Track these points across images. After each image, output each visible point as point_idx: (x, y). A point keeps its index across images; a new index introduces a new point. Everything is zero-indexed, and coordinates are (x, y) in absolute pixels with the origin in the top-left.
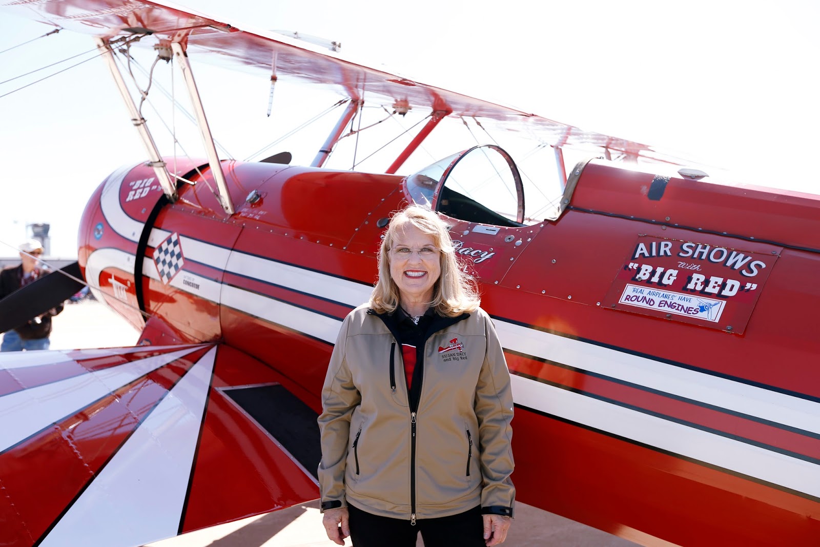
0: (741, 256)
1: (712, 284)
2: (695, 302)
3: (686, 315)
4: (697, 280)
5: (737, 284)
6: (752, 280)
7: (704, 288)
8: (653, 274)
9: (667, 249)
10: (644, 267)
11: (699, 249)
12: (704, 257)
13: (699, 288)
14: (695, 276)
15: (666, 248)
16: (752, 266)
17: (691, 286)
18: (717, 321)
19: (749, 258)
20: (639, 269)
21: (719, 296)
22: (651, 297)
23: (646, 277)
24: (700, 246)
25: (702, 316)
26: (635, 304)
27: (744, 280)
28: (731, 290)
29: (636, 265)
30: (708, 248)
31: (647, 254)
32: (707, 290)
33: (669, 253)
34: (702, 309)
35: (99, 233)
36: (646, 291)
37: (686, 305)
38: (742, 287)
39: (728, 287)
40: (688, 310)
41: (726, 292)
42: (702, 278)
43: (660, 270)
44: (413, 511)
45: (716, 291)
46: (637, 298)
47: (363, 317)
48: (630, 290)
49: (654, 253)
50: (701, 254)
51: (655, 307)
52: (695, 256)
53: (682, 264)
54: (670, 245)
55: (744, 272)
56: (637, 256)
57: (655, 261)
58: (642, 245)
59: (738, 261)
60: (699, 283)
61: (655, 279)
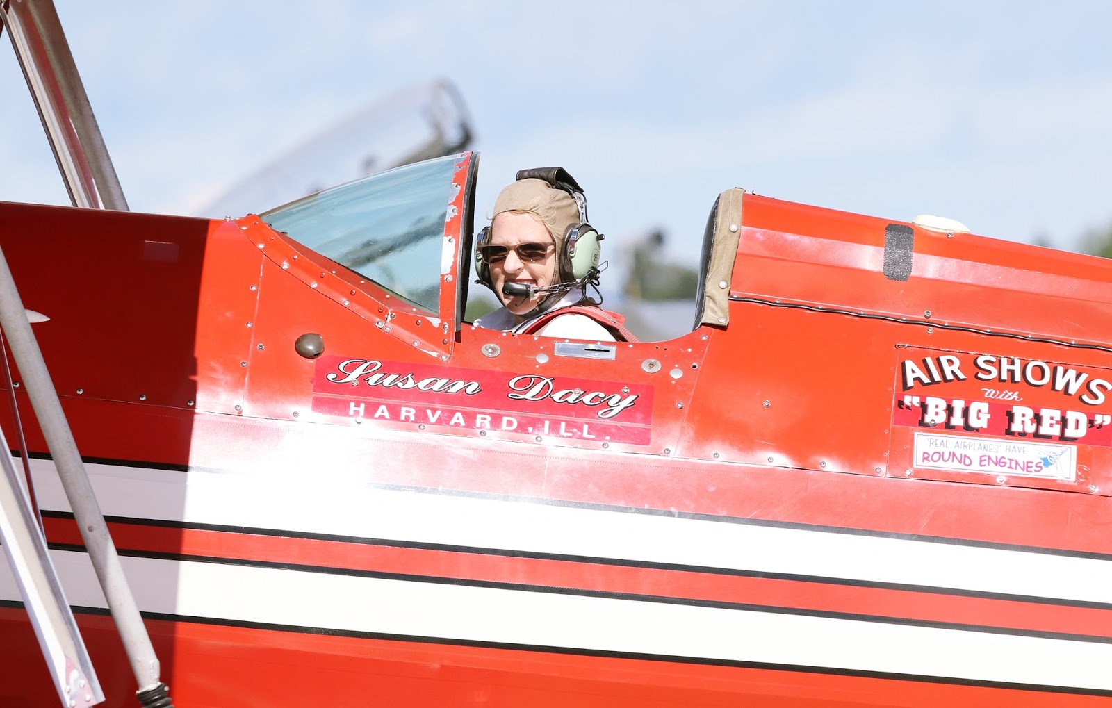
0: (1072, 373)
1: (1046, 421)
2: (1032, 452)
3: (1025, 474)
4: (1022, 417)
5: (1083, 419)
6: (1102, 410)
7: (1037, 429)
8: (949, 411)
9: (955, 368)
10: (931, 401)
11: (1005, 366)
12: (1018, 377)
13: (1030, 428)
14: (1017, 411)
15: (952, 367)
16: (1093, 387)
17: (1016, 427)
18: (1072, 480)
19: (1084, 376)
20: (924, 407)
21: (1063, 438)
22: (962, 451)
23: (941, 418)
24: (1005, 360)
25: (1047, 473)
26: (941, 465)
27: (1090, 411)
28: (1077, 427)
29: (916, 401)
30: (1017, 362)
31: (926, 380)
32: (1043, 430)
33: (961, 376)
34: (1047, 463)
36: (950, 442)
37: (1021, 458)
38: (1091, 422)
39: (1071, 424)
40: (1026, 466)
41: (1070, 432)
42: (1030, 413)
43: (958, 405)
45: (1056, 431)
46: (940, 455)
48: (923, 442)
49: (937, 377)
50: (1012, 372)
51: (974, 467)
52: (1004, 377)
53: (990, 393)
54: (956, 360)
55: (1086, 398)
56: (910, 383)
57: (945, 387)
59: (1070, 381)
60: (1028, 423)
61: (957, 420)
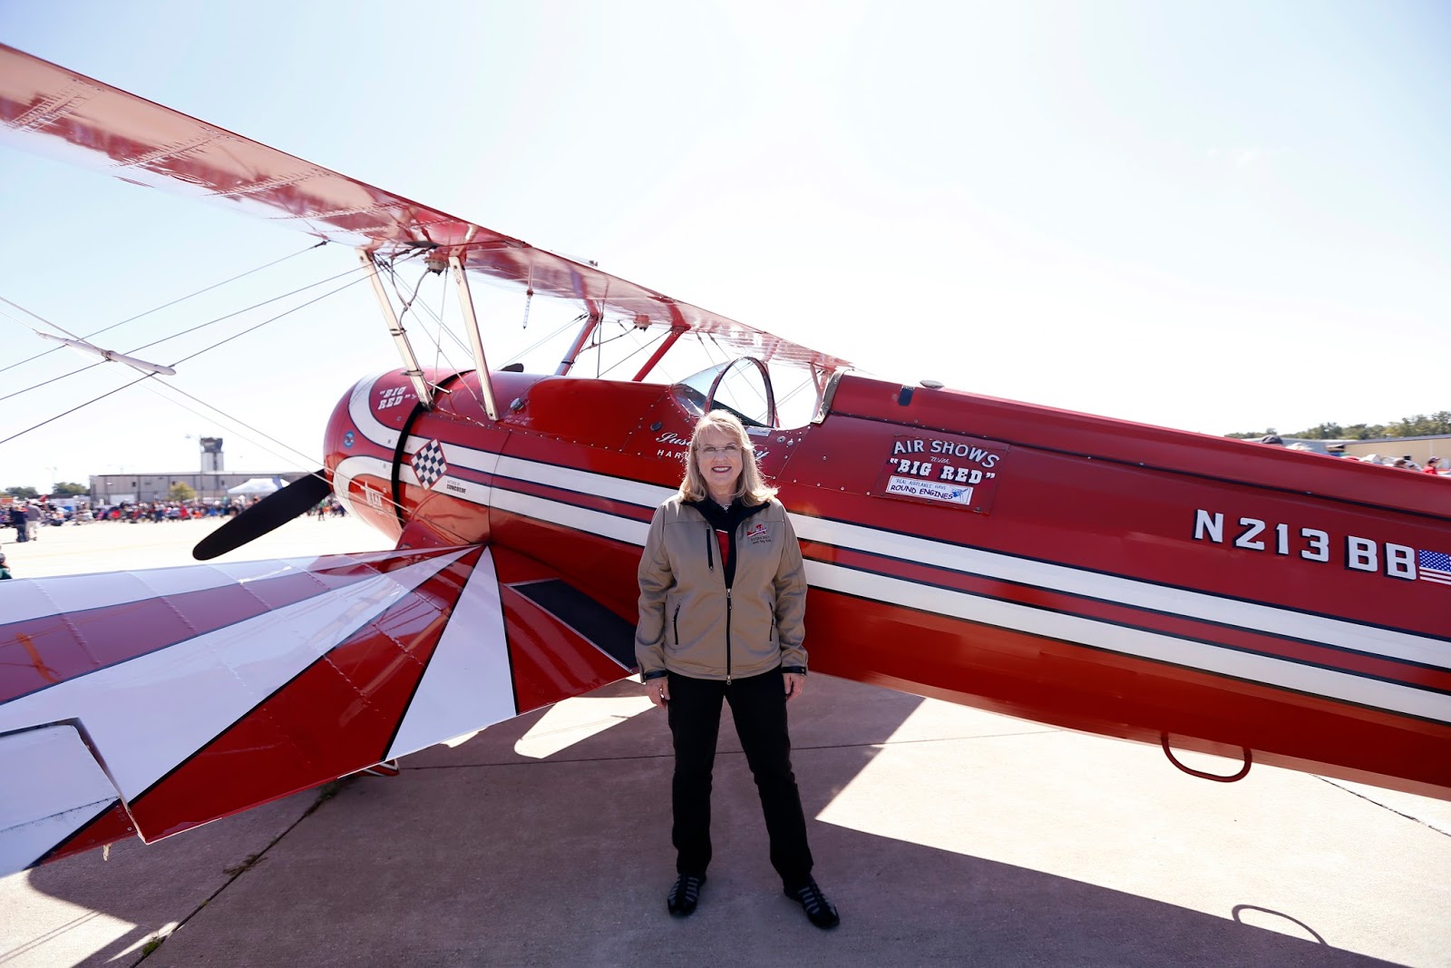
0: (980, 451)
1: (960, 474)
2: (949, 489)
3: (943, 499)
4: (948, 471)
5: (980, 474)
6: (991, 470)
7: (954, 478)
8: (911, 467)
9: (920, 446)
10: (903, 461)
11: (946, 446)
12: (950, 452)
13: (950, 477)
14: (946, 468)
15: (919, 446)
16: (989, 459)
17: (943, 476)
18: (968, 504)
19: (986, 453)
20: (899, 464)
21: (967, 484)
22: (913, 486)
23: (906, 470)
24: (946, 444)
25: (955, 500)
26: (900, 492)
27: (984, 471)
28: (976, 478)
29: (896, 461)
30: (953, 445)
31: (904, 451)
32: (957, 479)
33: (922, 450)
34: (955, 495)
35: (349, 442)
36: (908, 481)
37: (942, 492)
38: (984, 476)
39: (973, 476)
40: (944, 496)
41: (972, 480)
42: (952, 469)
43: (917, 464)
44: (729, 673)
45: (964, 479)
46: (901, 487)
47: (677, 507)
48: (894, 481)
49: (910, 450)
50: (948, 450)
51: (917, 494)
52: (944, 451)
53: (934, 459)
54: (922, 443)
55: (983, 464)
56: (896, 452)
57: (912, 456)
58: (898, 444)
59: (978, 455)
60: (950, 474)
61: (914, 471)
